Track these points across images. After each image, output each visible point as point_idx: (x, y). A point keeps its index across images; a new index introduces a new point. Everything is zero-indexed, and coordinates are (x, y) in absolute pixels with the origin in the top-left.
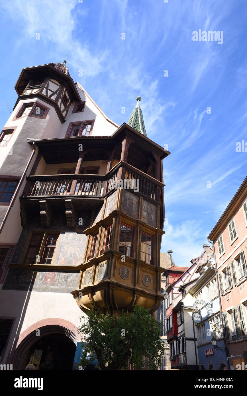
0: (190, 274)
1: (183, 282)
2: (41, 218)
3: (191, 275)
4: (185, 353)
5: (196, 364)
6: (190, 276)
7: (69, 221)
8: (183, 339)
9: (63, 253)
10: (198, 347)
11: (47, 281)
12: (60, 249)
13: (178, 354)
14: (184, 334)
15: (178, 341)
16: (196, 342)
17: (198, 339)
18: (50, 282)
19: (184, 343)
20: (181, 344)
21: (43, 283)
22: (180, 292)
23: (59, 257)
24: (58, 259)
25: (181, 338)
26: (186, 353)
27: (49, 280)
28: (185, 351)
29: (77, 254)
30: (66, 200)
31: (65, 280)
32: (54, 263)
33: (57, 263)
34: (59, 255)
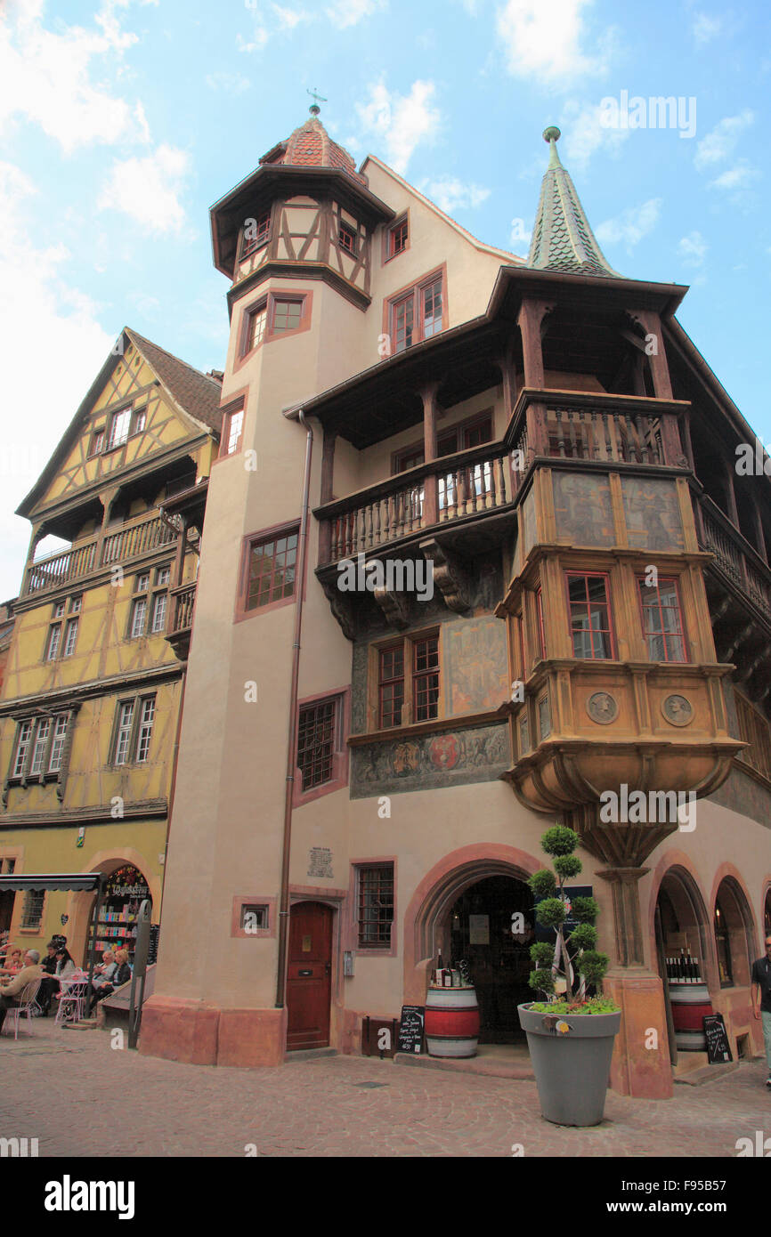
2: (383, 608)
7: (448, 595)
9: (458, 683)
11: (439, 760)
18: (445, 761)
21: (432, 768)
23: (451, 695)
24: (451, 701)
29: (492, 676)
30: (421, 546)
31: (479, 751)
32: (444, 714)
33: (451, 712)
34: (451, 690)
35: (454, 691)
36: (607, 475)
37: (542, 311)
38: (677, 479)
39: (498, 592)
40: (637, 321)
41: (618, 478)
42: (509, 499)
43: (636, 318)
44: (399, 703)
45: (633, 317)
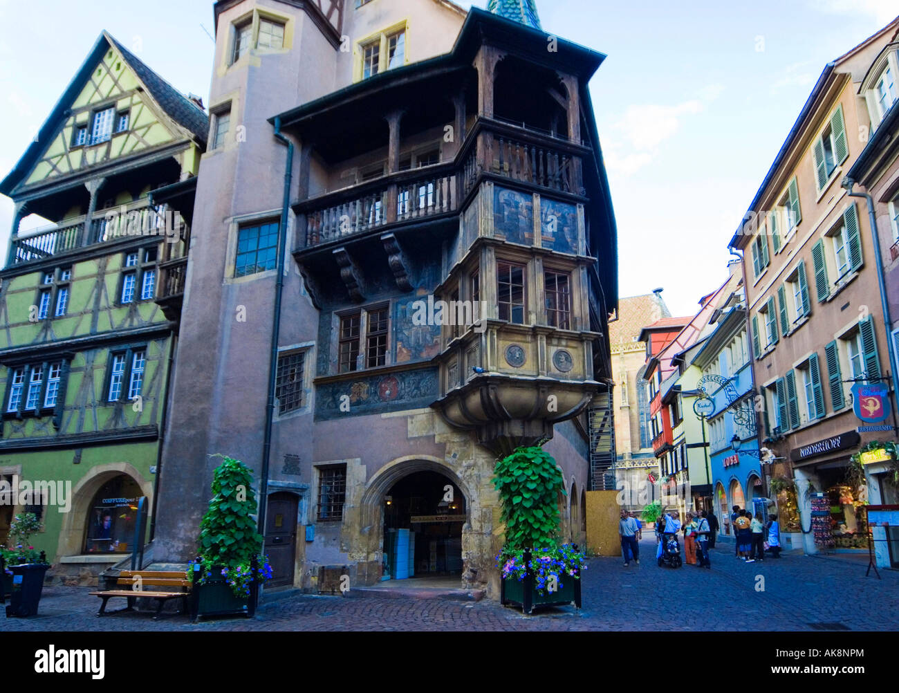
0: (696, 329)
1: (683, 347)
3: (698, 330)
4: (685, 469)
5: (706, 483)
6: (697, 332)
7: (398, 277)
8: (682, 448)
9: (402, 341)
10: (711, 456)
11: (384, 393)
12: (396, 335)
13: (674, 472)
14: (684, 439)
15: (673, 452)
16: (707, 448)
17: (711, 444)
18: (390, 395)
19: (685, 453)
20: (679, 456)
21: (379, 399)
22: (675, 366)
23: (396, 350)
24: (396, 353)
25: (680, 446)
26: (687, 469)
27: (388, 392)
28: (686, 466)
29: (428, 337)
30: (382, 238)
31: (416, 388)
32: (389, 362)
33: (396, 361)
34: (396, 347)
35: (398, 347)
36: (531, 194)
37: (496, 58)
38: (578, 205)
39: (437, 277)
40: (562, 81)
41: (539, 197)
42: (453, 208)
43: (563, 79)
44: (355, 354)
45: (560, 77)
